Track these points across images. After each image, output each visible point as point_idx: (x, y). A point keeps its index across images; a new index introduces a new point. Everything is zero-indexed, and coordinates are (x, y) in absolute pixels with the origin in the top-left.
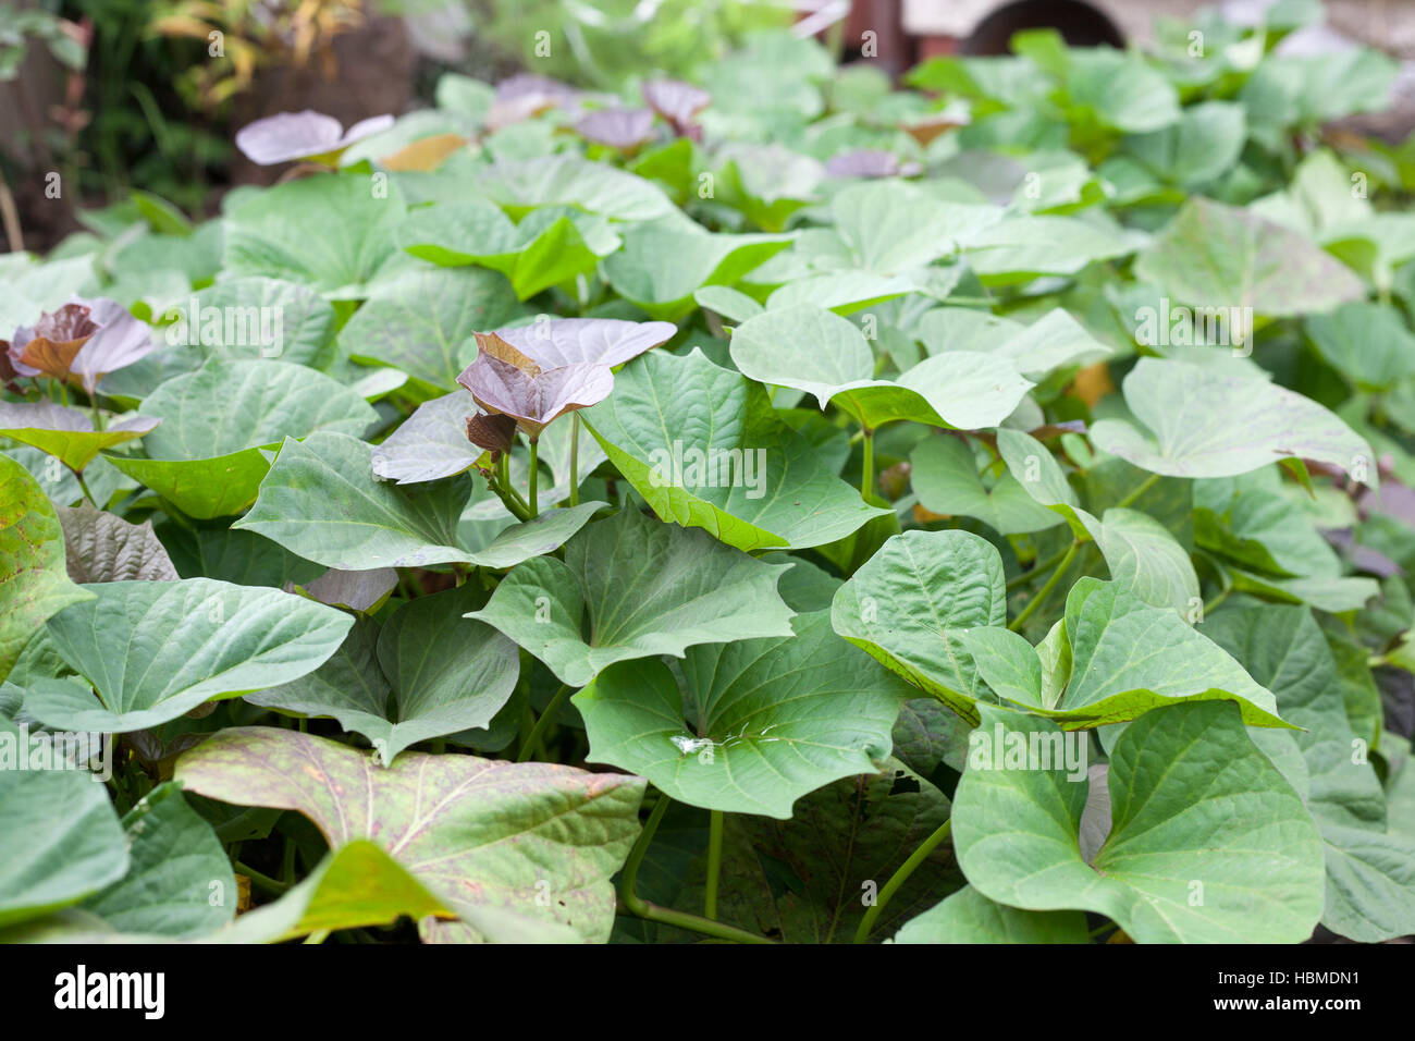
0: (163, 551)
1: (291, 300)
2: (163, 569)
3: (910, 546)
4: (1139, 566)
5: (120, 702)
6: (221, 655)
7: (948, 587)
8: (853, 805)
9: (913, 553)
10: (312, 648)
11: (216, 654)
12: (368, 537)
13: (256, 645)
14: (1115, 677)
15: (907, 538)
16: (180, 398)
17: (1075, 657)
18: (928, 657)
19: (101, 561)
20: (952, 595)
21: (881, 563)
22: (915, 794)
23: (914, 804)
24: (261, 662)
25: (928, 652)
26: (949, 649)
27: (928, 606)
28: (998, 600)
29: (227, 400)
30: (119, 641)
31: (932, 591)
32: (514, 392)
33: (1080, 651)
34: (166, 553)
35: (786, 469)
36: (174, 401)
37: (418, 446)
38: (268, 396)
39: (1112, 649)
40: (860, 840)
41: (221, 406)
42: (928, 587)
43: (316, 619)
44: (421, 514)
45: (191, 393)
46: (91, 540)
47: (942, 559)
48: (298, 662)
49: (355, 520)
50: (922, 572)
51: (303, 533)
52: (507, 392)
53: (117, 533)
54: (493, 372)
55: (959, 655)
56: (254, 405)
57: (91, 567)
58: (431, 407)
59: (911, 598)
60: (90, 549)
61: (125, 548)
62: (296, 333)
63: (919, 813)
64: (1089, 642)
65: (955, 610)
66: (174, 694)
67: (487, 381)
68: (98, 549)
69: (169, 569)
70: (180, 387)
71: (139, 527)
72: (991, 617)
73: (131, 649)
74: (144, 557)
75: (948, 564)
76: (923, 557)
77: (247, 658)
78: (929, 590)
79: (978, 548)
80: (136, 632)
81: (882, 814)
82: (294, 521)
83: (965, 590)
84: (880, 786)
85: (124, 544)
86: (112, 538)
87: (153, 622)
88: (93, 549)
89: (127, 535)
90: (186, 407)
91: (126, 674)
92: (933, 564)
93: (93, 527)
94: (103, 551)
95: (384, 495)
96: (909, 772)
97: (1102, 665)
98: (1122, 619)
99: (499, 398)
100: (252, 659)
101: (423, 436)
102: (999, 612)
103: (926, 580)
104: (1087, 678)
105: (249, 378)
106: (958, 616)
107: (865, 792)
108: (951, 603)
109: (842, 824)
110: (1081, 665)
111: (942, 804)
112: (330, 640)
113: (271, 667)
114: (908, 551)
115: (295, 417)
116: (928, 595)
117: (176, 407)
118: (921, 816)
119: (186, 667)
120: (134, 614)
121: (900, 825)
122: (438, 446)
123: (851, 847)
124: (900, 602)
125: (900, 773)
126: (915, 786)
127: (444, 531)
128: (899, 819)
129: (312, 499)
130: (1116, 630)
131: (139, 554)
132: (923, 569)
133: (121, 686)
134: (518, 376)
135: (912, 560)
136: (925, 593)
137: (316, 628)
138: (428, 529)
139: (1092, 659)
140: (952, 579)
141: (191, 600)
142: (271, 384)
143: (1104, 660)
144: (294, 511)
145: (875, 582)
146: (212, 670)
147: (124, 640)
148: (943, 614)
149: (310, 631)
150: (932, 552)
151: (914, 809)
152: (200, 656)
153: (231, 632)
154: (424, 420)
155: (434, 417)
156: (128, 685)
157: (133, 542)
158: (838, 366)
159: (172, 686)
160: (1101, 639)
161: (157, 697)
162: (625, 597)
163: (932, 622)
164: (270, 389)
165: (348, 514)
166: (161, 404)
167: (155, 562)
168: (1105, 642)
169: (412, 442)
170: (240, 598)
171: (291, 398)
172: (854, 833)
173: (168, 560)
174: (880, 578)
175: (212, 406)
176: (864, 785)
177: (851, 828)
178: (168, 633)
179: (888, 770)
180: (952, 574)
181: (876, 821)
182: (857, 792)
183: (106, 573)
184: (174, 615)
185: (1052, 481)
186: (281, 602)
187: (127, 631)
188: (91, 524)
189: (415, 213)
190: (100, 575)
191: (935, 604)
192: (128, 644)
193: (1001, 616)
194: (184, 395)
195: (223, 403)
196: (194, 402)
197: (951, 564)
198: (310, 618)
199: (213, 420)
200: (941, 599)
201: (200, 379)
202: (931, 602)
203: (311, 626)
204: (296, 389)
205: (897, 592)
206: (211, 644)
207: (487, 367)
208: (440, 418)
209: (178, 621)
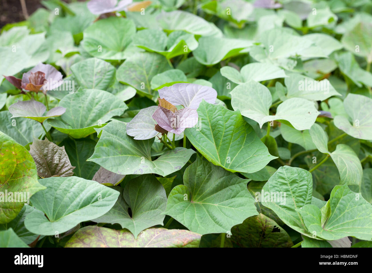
0: (67, 156)
1: (103, 66)
2: (67, 162)
3: (285, 170)
4: (348, 171)
5: (52, 216)
6: (81, 203)
7: (296, 185)
8: (261, 234)
9: (286, 173)
10: (107, 203)
11: (79, 203)
12: (126, 160)
13: (91, 200)
14: (342, 215)
15: (285, 168)
16: (70, 100)
17: (331, 209)
18: (289, 206)
19: (49, 157)
20: (297, 187)
21: (277, 175)
22: (279, 233)
23: (278, 235)
24: (93, 206)
25: (289, 205)
26: (295, 203)
27: (289, 190)
28: (310, 189)
29: (84, 101)
30: (52, 197)
31: (291, 185)
32: (169, 117)
33: (333, 207)
34: (68, 157)
35: (246, 137)
36: (69, 101)
37: (140, 123)
38: (96, 101)
39: (342, 206)
40: (262, 243)
41: (82, 103)
42: (290, 184)
43: (108, 193)
44: (141, 146)
45: (74, 99)
46: (47, 150)
47: (295, 176)
48: (103, 207)
49: (122, 155)
50: (288, 179)
51: (107, 161)
52: (167, 118)
53: (54, 149)
54: (162, 112)
55: (298, 205)
56: (92, 103)
57: (47, 158)
58: (143, 111)
59: (285, 187)
60: (46, 153)
61: (56, 154)
62: (104, 76)
63: (279, 238)
64: (335, 204)
65: (297, 192)
66: (67, 214)
67: (161, 115)
68: (49, 153)
69: (68, 162)
70: (70, 97)
71: (61, 148)
72: (308, 194)
73: (55, 199)
74: (62, 157)
75: (296, 178)
76: (289, 175)
77: (89, 204)
78: (290, 185)
79: (305, 173)
80: (56, 194)
81: (269, 237)
82: (105, 157)
83: (301, 186)
84: (269, 230)
85: (56, 152)
86: (53, 150)
87: (61, 191)
88: (47, 153)
89: (57, 150)
90: (72, 103)
91: (54, 207)
92: (292, 177)
93: (48, 146)
94: (50, 154)
95: (130, 141)
96: (278, 226)
97: (338, 211)
98: (345, 196)
99: (164, 120)
100: (90, 205)
101: (141, 120)
102: (311, 192)
103: (290, 182)
104: (334, 215)
105: (91, 95)
106: (298, 194)
107: (265, 231)
108: (296, 190)
109: (257, 239)
110: (333, 211)
111: (286, 236)
112: (113, 200)
113: (96, 208)
114: (285, 172)
115: (104, 108)
116: (290, 186)
117: (69, 103)
118: (280, 239)
119: (70, 206)
120: (56, 188)
121: (274, 241)
122: (146, 124)
123: (259, 245)
124: (281, 188)
125: (275, 226)
126: (279, 230)
127: (147, 152)
128: (274, 239)
129: (110, 149)
130: (343, 200)
131: (60, 156)
132: (289, 178)
133: (52, 211)
134: (170, 112)
135: (286, 175)
136: (289, 186)
137: (108, 196)
138: (142, 151)
139: (336, 209)
140: (297, 183)
141: (72, 184)
142: (97, 97)
143: (339, 209)
144: (105, 154)
145: (275, 182)
146: (78, 207)
147: (53, 196)
148: (294, 193)
149: (107, 197)
150: (292, 173)
151: (278, 237)
152: (75, 203)
153: (84, 196)
154: (141, 115)
155: (144, 114)
156: (54, 211)
157: (59, 152)
158: (262, 101)
159: (67, 212)
160: (339, 203)
161: (63, 214)
162: (201, 187)
163: (291, 195)
164: (97, 98)
165: (120, 153)
166: (65, 102)
167: (65, 159)
168: (340, 204)
169: (138, 122)
170: (86, 184)
171: (103, 102)
172: (260, 241)
173: (68, 159)
174: (276, 180)
175: (80, 102)
176: (264, 229)
177: (260, 240)
178: (65, 194)
179: (272, 225)
180: (297, 181)
181: (267, 239)
182: (262, 231)
183: (51, 160)
184: (67, 189)
185: (323, 138)
186: (98, 187)
187: (54, 193)
188: (47, 145)
189: (139, 32)
190: (49, 161)
191: (292, 189)
192: (54, 198)
193: (311, 194)
194: (72, 99)
195: (83, 102)
196: (74, 101)
197: (297, 178)
198: (107, 193)
199: (80, 107)
200: (294, 188)
201: (76, 94)
202: (291, 189)
203: (107, 195)
204: (104, 99)
205: (281, 185)
206: (78, 199)
207: (161, 110)
208: (146, 115)
209: (68, 191)
